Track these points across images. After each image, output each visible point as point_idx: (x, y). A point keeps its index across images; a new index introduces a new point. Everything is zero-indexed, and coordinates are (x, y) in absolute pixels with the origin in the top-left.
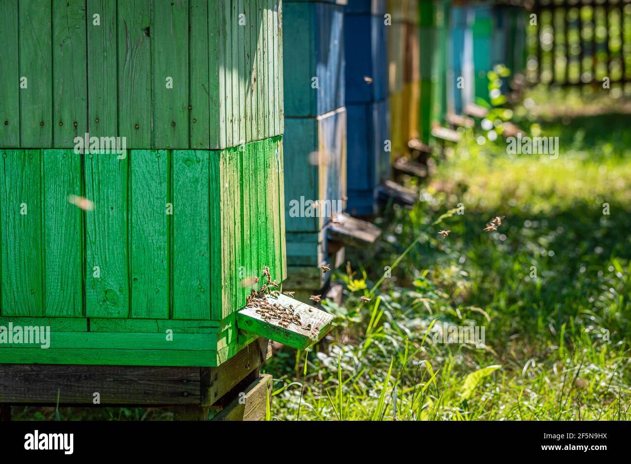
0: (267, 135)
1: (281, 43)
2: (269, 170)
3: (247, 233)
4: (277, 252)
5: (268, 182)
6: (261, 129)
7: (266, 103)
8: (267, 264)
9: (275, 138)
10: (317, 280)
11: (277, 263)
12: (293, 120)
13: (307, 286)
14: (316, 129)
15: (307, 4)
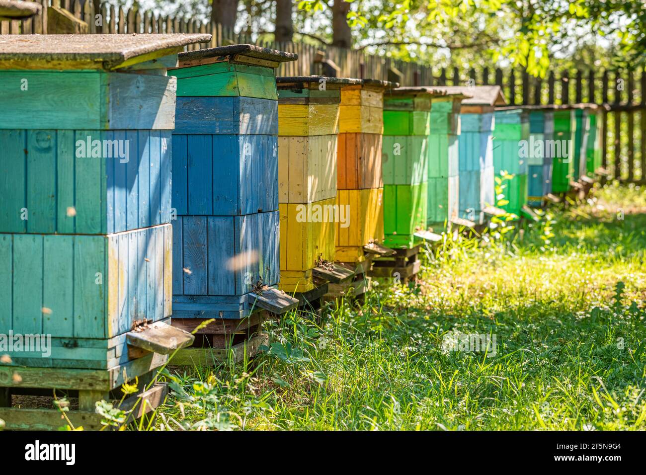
12: (86, 237)
13: (98, 388)
14: (106, 246)
15: (99, 132)
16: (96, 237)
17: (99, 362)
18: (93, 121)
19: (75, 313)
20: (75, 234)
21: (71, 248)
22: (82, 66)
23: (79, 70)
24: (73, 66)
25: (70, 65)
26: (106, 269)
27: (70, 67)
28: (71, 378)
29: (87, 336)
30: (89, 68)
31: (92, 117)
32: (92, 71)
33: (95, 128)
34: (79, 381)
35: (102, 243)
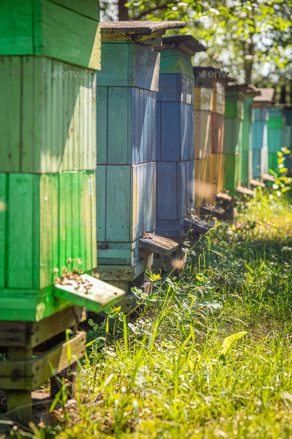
0: (81, 168)
1: (95, 108)
2: (82, 193)
3: (63, 232)
4: (89, 248)
5: (82, 200)
6: (76, 163)
7: (81, 147)
8: (80, 256)
9: (89, 172)
10: (131, 275)
11: (89, 255)
12: (116, 166)
13: (124, 279)
14: (131, 173)
15: (126, 88)
16: (124, 167)
17: (125, 259)
18: (122, 80)
19: (107, 224)
20: (107, 164)
21: (105, 175)
22: (116, 38)
23: (113, 42)
24: (109, 38)
25: (107, 37)
26: (131, 190)
27: (107, 39)
28: (103, 272)
29: (116, 240)
30: (121, 40)
31: (122, 77)
32: (123, 42)
33: (123, 85)
34: (109, 273)
35: (128, 171)
